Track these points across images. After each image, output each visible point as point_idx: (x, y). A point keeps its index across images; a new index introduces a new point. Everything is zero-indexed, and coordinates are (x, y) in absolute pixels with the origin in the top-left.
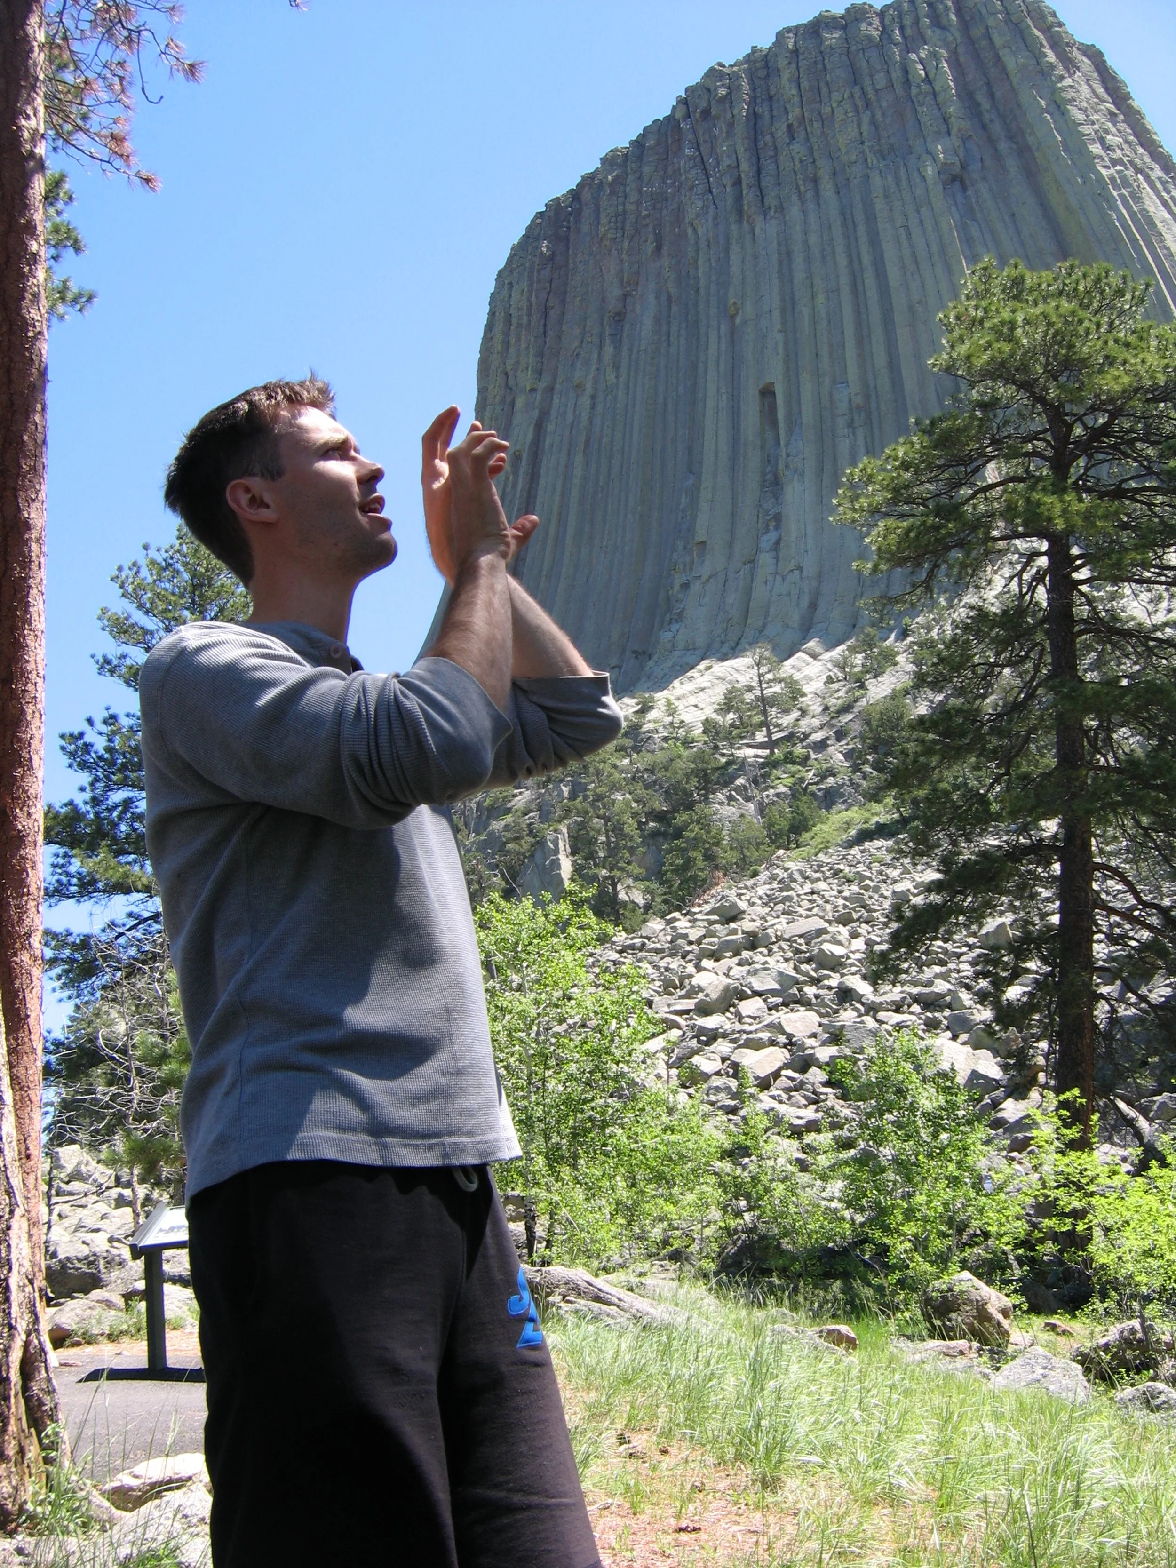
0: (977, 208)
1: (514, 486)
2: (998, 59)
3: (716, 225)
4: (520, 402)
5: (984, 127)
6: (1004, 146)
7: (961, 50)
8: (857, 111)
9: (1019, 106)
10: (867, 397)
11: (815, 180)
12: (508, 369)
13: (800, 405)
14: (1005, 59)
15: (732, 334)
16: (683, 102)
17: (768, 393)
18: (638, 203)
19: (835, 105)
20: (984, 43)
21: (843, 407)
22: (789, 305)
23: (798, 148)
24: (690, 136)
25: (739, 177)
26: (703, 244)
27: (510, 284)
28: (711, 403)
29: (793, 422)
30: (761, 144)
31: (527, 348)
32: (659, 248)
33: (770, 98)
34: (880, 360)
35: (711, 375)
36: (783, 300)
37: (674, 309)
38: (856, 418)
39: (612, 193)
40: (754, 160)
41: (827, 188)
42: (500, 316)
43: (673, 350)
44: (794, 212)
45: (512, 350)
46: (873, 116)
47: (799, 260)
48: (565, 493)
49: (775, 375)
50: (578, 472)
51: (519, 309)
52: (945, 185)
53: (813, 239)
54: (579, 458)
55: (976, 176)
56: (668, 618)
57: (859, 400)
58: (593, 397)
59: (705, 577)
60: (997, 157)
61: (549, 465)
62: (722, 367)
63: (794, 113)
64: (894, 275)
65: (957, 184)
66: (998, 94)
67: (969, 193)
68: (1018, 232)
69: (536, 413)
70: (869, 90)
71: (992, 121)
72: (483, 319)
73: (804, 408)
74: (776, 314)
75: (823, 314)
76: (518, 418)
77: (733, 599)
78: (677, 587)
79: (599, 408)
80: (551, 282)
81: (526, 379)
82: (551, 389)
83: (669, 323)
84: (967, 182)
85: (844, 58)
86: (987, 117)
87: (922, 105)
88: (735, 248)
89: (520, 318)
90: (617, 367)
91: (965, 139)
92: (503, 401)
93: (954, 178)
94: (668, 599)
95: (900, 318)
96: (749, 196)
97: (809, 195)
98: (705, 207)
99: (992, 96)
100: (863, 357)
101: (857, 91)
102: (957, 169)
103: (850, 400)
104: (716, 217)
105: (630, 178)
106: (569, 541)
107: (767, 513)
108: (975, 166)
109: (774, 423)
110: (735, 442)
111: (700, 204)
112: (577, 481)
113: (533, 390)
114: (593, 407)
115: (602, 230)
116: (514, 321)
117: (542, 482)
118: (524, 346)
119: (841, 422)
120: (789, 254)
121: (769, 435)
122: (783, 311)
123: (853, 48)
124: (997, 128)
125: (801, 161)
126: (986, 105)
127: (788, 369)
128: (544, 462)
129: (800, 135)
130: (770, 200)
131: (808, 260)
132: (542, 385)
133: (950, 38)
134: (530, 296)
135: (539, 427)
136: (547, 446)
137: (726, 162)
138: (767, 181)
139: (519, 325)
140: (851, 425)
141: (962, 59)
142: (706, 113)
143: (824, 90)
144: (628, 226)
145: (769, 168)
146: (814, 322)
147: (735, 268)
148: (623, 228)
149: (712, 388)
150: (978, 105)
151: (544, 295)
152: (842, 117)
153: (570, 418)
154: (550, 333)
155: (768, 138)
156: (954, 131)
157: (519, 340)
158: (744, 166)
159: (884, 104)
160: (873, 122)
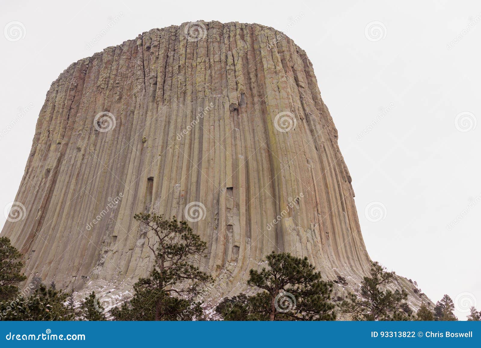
0: (241, 124)
1: (45, 184)
2: (261, 62)
3: (144, 99)
4: (53, 147)
5: (251, 89)
6: (256, 99)
7: (249, 53)
8: (205, 69)
9: (265, 83)
10: (187, 192)
11: (185, 93)
12: (51, 130)
13: (162, 188)
14: (264, 63)
15: (142, 149)
16: (141, 37)
17: (151, 179)
18: (116, 75)
19: (198, 64)
20: (258, 52)
21: (177, 195)
22: (165, 145)
23: (181, 77)
24: (141, 56)
25: (156, 82)
26: (138, 106)
27: (57, 91)
28: (129, 177)
29: (158, 196)
30: (167, 70)
31: (60, 123)
32: (120, 98)
33: (175, 50)
34: (194, 179)
35: (131, 165)
36: (163, 143)
37: (122, 128)
38: (181, 201)
39: (106, 68)
40: (163, 77)
41: (189, 98)
42: (50, 105)
43: (118, 147)
44: (174, 105)
45: (53, 122)
46: (211, 73)
47: (172, 126)
48: (66, 194)
49: (155, 174)
50: (72, 187)
51: (59, 104)
52: (231, 112)
53: (179, 120)
54: (74, 181)
55: (243, 110)
56: (98, 263)
57: (183, 193)
58: (84, 155)
59: (114, 251)
60: (253, 104)
61: (61, 178)
62: (135, 164)
63: (182, 62)
64: (205, 145)
65: (236, 111)
66: (259, 75)
67: (239, 117)
68: (254, 137)
69: (59, 154)
70: (212, 60)
71: (254, 87)
72: (43, 103)
73: (163, 191)
74: (160, 148)
75: (177, 154)
76: (51, 154)
77: (123, 263)
78: (103, 252)
79: (85, 161)
80: (74, 97)
81: (57, 137)
82: (67, 144)
83: (119, 133)
84: (240, 112)
85: (205, 44)
86: (252, 85)
87: (230, 75)
88: (149, 113)
89: (59, 108)
90: (95, 145)
91: (243, 94)
92: (46, 143)
93: (235, 109)
94: (99, 254)
95: (204, 165)
96: (159, 93)
97: (182, 99)
98: (141, 89)
99: (256, 76)
100: (188, 177)
101: (207, 60)
102: (236, 107)
103: (180, 193)
104: (144, 95)
105: (114, 63)
106: (64, 216)
107: (141, 231)
108: (244, 106)
109: (151, 193)
110: (135, 196)
111: (139, 87)
112: (71, 191)
113: (59, 143)
114: (83, 159)
115: (99, 83)
116: (56, 109)
117: (57, 185)
118: (59, 122)
119: (175, 201)
120: (169, 122)
121: (148, 198)
122: (163, 147)
123: (209, 40)
124: (255, 91)
125: (181, 84)
126: (253, 80)
127: (160, 172)
128: (59, 177)
129: (183, 72)
130: (166, 96)
131: (176, 127)
132: (63, 142)
133: (246, 47)
134: (65, 100)
135: (59, 161)
136: (61, 171)
137: (152, 74)
138: (167, 87)
139: (58, 112)
140: (178, 203)
141: (248, 57)
142: (149, 48)
143: (195, 55)
144: (110, 85)
145: (169, 82)
146: (173, 156)
147: (148, 123)
148: (108, 84)
149: (130, 171)
150: (251, 79)
151: (70, 102)
152: (199, 70)
153: (72, 162)
154: (70, 119)
155: (170, 68)
156: (239, 90)
157: (56, 118)
158: (159, 79)
159: (216, 69)
160: (211, 76)
